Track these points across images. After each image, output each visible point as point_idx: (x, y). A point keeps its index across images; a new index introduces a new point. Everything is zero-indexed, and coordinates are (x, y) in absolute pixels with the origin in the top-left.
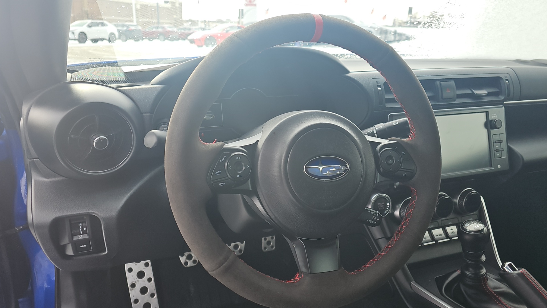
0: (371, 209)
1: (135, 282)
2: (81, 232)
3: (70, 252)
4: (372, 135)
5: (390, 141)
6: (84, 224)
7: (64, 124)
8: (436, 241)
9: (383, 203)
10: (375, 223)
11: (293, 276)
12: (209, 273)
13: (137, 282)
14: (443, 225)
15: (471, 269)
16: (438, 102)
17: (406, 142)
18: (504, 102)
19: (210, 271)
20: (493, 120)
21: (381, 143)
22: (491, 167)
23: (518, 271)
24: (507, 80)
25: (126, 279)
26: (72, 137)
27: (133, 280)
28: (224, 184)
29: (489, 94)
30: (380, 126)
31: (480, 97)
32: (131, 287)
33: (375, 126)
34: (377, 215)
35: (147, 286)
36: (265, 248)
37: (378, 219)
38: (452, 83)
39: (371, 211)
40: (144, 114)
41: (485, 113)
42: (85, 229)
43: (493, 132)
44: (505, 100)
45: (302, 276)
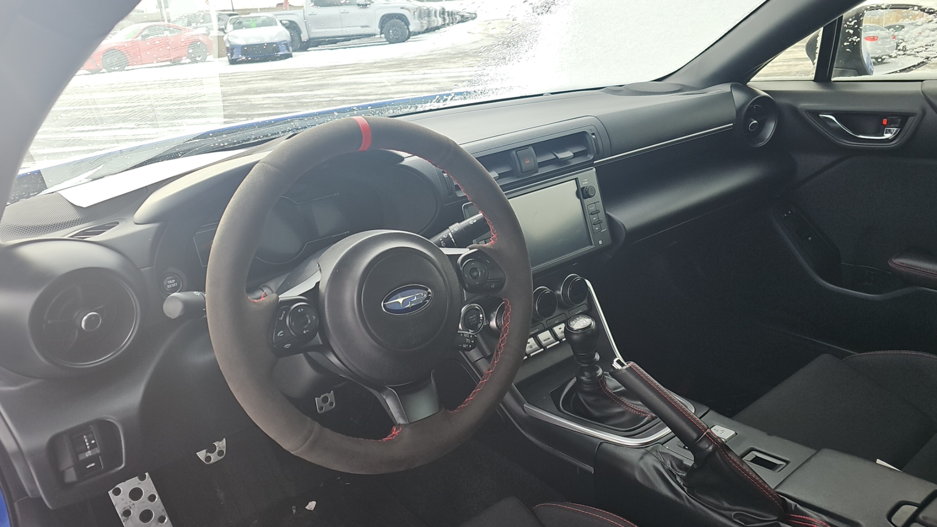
0: (463, 331)
1: (129, 508)
2: (88, 447)
3: (71, 476)
4: (449, 244)
5: (470, 249)
6: (91, 436)
7: (38, 309)
8: (544, 348)
9: (475, 315)
10: (470, 346)
11: (388, 431)
12: (292, 453)
13: (132, 507)
14: (549, 326)
15: (586, 373)
16: (518, 177)
17: (489, 248)
18: (595, 162)
19: (293, 451)
20: (584, 187)
21: (461, 255)
22: (592, 245)
23: (627, 366)
24: (593, 134)
25: (114, 507)
26: (49, 323)
27: (126, 505)
28: (290, 345)
29: (576, 155)
30: (455, 227)
31: (565, 161)
32: (124, 517)
33: (450, 228)
34: (471, 336)
35: (149, 509)
36: (321, 408)
37: (473, 342)
38: (531, 148)
39: (463, 334)
40: (141, 269)
41: (574, 181)
42: (93, 442)
43: (587, 201)
44: (594, 159)
45: (400, 429)
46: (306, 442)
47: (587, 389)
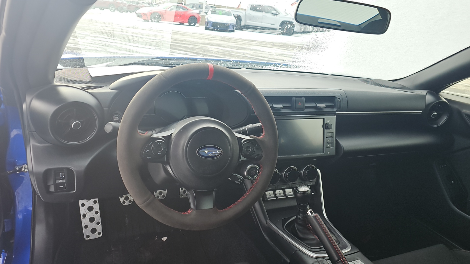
1: (86, 214)
2: (61, 178)
3: (52, 189)
4: (239, 132)
5: (250, 137)
6: (63, 174)
7: (55, 114)
8: (287, 196)
9: (254, 171)
10: (240, 183)
11: (186, 210)
12: (139, 206)
13: (87, 214)
14: (292, 187)
15: (301, 214)
16: (293, 111)
17: (259, 139)
18: (337, 113)
19: (139, 205)
20: (327, 124)
21: (244, 138)
22: (324, 153)
23: (314, 215)
24: (339, 99)
25: (80, 211)
26: (59, 121)
27: (85, 212)
28: (150, 157)
29: (327, 107)
30: (250, 126)
31: (321, 108)
32: (83, 217)
33: (248, 125)
34: (242, 179)
35: (94, 217)
36: (182, 195)
37: (242, 181)
38: (304, 98)
39: (238, 176)
40: (104, 109)
41: (323, 119)
42: (63, 177)
43: (327, 131)
44: (336, 111)
45: (192, 211)
46: (145, 202)
47: (299, 222)
